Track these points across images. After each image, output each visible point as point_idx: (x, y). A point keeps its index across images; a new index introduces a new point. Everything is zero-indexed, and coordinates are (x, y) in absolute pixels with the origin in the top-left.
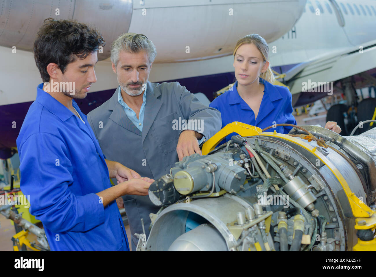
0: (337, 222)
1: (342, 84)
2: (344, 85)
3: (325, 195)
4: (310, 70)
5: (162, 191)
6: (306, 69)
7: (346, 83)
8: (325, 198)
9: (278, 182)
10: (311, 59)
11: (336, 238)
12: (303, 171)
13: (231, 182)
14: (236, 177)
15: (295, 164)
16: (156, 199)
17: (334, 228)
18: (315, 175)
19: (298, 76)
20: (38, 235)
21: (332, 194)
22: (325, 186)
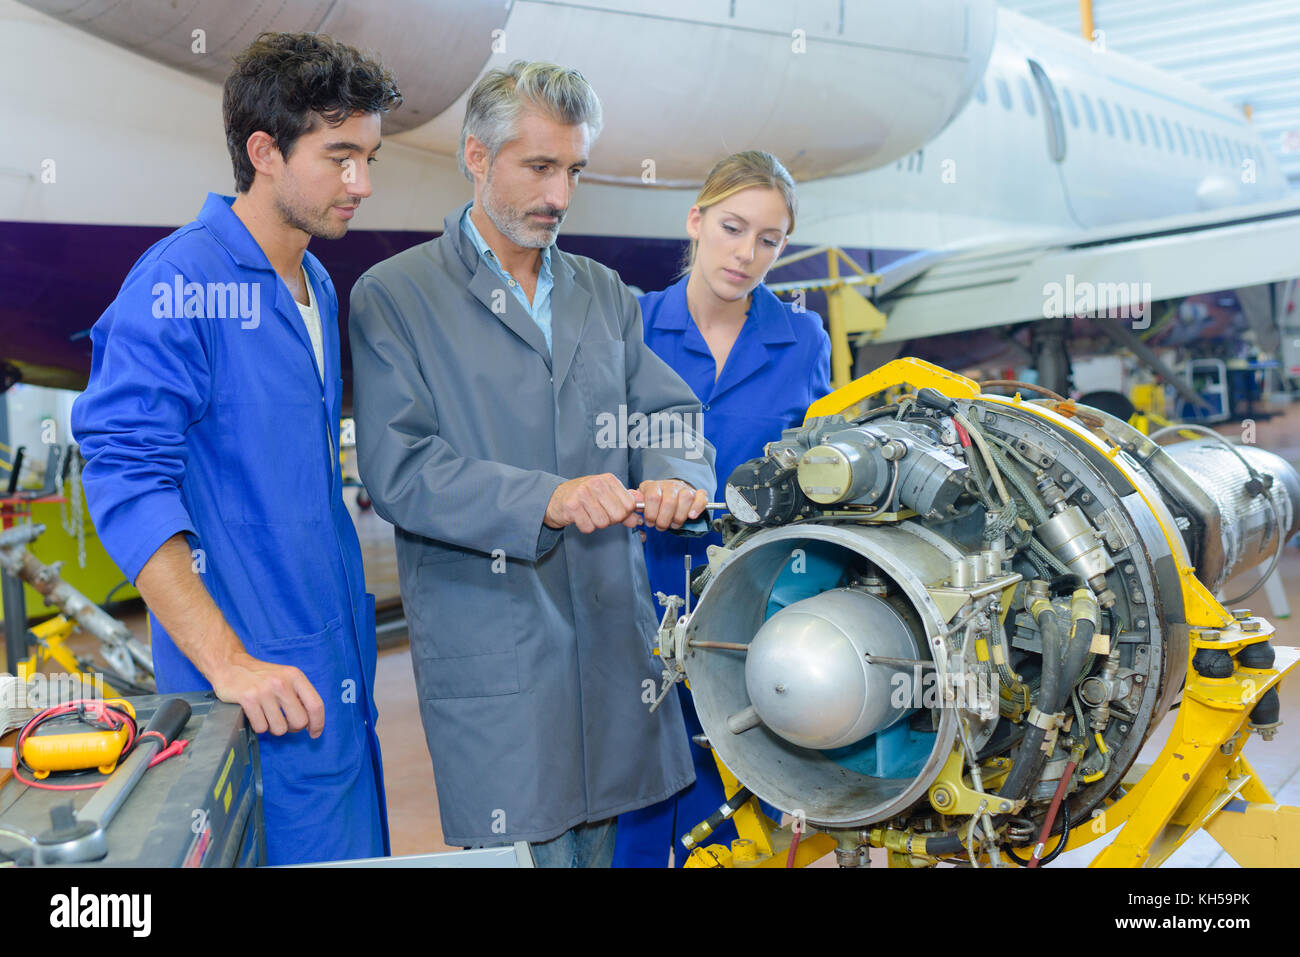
0: (1148, 629)
1: (1033, 335)
2: (1040, 339)
3: (1129, 562)
4: (946, 276)
5: (768, 488)
6: (934, 272)
7: (1047, 333)
8: (1129, 569)
9: (1027, 513)
10: (952, 246)
11: (1138, 669)
12: (1084, 499)
13: (937, 489)
14: (951, 479)
15: (1066, 478)
16: (745, 508)
17: (1137, 644)
18: (1113, 510)
19: (907, 290)
20: (108, 639)
21: (1148, 560)
22: (1132, 541)
